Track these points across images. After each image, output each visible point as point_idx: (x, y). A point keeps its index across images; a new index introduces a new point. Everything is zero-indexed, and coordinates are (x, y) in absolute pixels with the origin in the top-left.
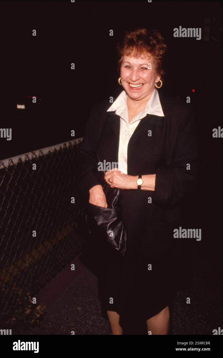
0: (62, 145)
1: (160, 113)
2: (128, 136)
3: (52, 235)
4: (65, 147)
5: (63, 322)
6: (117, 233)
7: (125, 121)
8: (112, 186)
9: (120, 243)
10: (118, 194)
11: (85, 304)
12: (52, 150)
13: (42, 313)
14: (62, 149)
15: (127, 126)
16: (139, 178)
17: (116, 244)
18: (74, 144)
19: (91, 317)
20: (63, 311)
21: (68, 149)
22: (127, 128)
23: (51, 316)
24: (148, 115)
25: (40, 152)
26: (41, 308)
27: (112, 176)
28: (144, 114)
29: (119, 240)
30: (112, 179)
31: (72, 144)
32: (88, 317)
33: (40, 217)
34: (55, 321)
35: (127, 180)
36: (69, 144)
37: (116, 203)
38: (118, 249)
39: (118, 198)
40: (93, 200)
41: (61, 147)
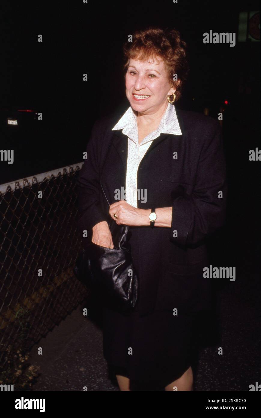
0: (61, 170)
1: (178, 132)
2: (137, 160)
3: (49, 280)
4: (65, 173)
5: (62, 385)
6: (126, 280)
7: (134, 141)
8: (118, 222)
9: (129, 292)
10: (126, 232)
11: (89, 364)
12: (49, 176)
13: (36, 375)
14: (61, 175)
15: (136, 148)
16: (151, 213)
17: (124, 293)
18: (76, 168)
19: (97, 380)
20: (62, 372)
21: (69, 175)
22: (136, 150)
23: (47, 378)
24: (162, 134)
25: (34, 179)
26: (34, 368)
27: (119, 210)
28: (157, 134)
29: (128, 287)
30: (118, 214)
31: (73, 169)
32: (93, 379)
33: (33, 259)
34: (52, 384)
35: (137, 215)
36: (70, 170)
37: (123, 243)
38: (127, 299)
39: (127, 236)
40: (96, 239)
41: (60, 173)
